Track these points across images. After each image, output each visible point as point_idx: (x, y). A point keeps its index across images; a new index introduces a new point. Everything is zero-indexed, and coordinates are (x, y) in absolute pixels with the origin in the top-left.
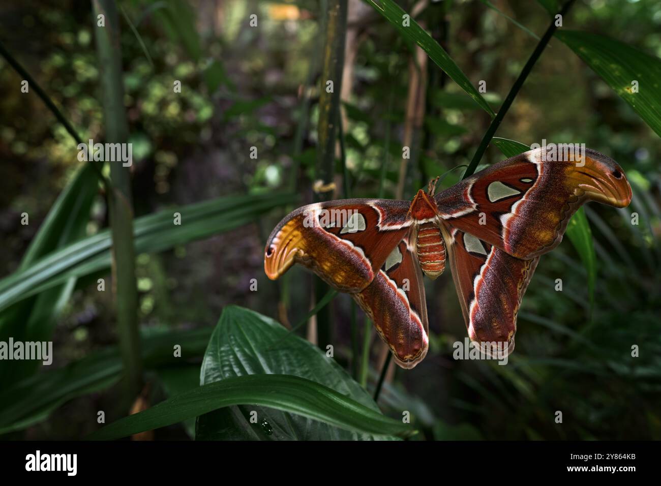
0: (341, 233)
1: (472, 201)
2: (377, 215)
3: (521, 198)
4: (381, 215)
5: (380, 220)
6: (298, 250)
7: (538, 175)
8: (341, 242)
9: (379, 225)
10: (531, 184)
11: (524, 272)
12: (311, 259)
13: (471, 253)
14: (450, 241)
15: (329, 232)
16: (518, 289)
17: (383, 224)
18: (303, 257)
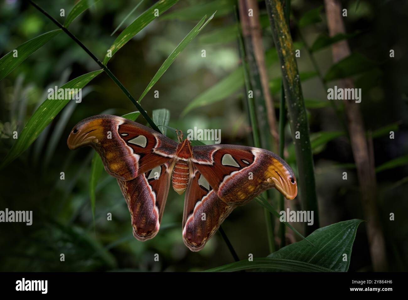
0: (129, 142)
1: (212, 158)
2: (155, 143)
3: (238, 170)
4: (157, 144)
5: (156, 147)
6: (96, 138)
7: (253, 162)
8: (126, 147)
9: (154, 150)
10: (248, 165)
11: (227, 209)
12: (101, 147)
13: (201, 186)
14: (192, 175)
15: (122, 138)
16: (220, 218)
17: (157, 149)
18: (96, 144)
